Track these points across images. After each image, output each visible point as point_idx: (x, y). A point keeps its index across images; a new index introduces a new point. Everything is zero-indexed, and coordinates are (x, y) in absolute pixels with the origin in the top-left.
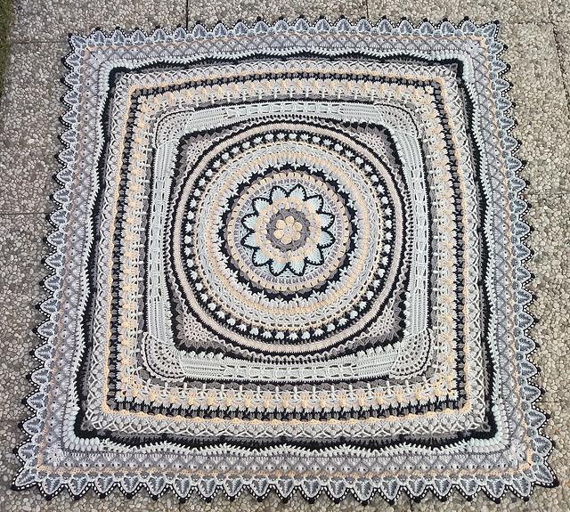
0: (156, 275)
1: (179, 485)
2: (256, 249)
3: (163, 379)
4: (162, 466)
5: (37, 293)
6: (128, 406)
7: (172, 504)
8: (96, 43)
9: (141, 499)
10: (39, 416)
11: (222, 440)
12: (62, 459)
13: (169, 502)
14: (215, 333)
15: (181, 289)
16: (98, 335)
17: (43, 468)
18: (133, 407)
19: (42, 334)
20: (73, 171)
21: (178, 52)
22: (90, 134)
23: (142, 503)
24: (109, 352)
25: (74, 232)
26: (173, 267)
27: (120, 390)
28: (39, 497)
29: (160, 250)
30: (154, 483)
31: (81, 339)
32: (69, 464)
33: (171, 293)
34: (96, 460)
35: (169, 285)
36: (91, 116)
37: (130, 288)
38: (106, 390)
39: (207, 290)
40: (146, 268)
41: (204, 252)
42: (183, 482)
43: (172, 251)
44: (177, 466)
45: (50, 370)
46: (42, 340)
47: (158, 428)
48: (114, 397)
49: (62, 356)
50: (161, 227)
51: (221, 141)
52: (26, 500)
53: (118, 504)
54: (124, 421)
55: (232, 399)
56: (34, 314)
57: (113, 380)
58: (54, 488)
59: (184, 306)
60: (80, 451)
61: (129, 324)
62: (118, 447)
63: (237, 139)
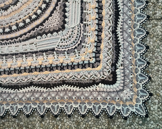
0: (21, 47)
1: (140, 20)
3: (82, 36)
4: (130, 31)
5: (34, 118)
6: (98, 55)
7: (150, 24)
9: (148, 42)
10: (106, 107)
12: (129, 90)
13: (149, 26)
14: (55, 9)
15: (29, 32)
16: (58, 78)
17: (134, 101)
18: (98, 52)
19: (58, 112)
23: (150, 42)
24: (68, 70)
26: (16, 38)
27: (89, 61)
28: (150, 101)
29: (6, 47)
30: (139, 35)
31: (60, 88)
32: (131, 85)
33: (32, 37)
34: (129, 70)
35: (28, 39)
37: (30, 62)
38: (89, 69)
39: (29, 16)
40: (18, 54)
41: (7, 19)
42: (138, 18)
43: (7, 40)
44: (130, 22)
45: (79, 104)
46: (62, 111)
47: (109, 36)
48: (93, 64)
49: (70, 98)
52: (152, 109)
53: (151, 55)
54: (106, 56)
56: (47, 119)
57: (84, 66)
58: (145, 92)
59: (39, 29)
60: (124, 80)
61: (51, 60)
62: (121, 58)
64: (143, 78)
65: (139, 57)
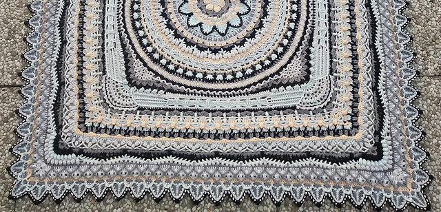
0: (248, 102)
1: (407, 76)
2: (229, 25)
3: (332, 92)
4: (396, 89)
5: (265, 207)
6: (354, 118)
7: (420, 82)
8: (23, 171)
9: (421, 105)
10: (370, 193)
11: (372, 46)
12: (401, 170)
13: (419, 84)
14: (294, 54)
15: (260, 81)
16: (300, 147)
17: (409, 186)
18: (355, 115)
20: (153, 183)
21: (46, 92)
22: (118, 169)
23: (423, 105)
24: (314, 137)
25: (212, 176)
26: (242, 88)
28: (431, 188)
29: (228, 100)
30: (408, 95)
32: (404, 163)
33: (265, 89)
34: (398, 141)
35: (258, 91)
36: (99, 170)
37: (262, 122)
38: (344, 137)
39: (261, 61)
40: (243, 111)
41: (231, 63)
42: (405, 74)
43: (230, 90)
44: (395, 78)
47: (369, 94)
48: (349, 130)
49: (319, 178)
50: (208, 99)
51: (136, 52)
52: (435, 199)
53: (427, 123)
54: (366, 121)
55: (343, 39)
56: (284, 209)
57: (336, 133)
58: (423, 175)
59: (274, 78)
60: (393, 155)
61: (291, 121)
62: (386, 124)
63: (135, 41)
64: (419, 154)
65: (410, 125)
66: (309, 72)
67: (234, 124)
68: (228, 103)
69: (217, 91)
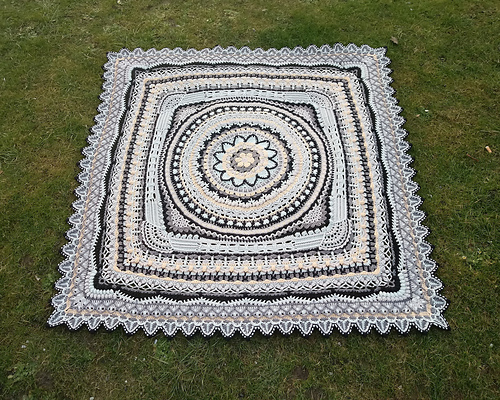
0: (275, 246)
2: (257, 177)
6: (373, 256)
8: (63, 303)
10: (394, 321)
11: (385, 194)
14: (316, 202)
15: (285, 227)
16: (325, 285)
18: (372, 253)
20: (184, 322)
21: (89, 236)
22: (151, 309)
24: (337, 275)
25: (241, 315)
26: (269, 234)
27: (363, 263)
30: (420, 233)
31: (329, 299)
32: (421, 292)
33: (289, 233)
34: (414, 274)
35: (283, 235)
36: (134, 308)
37: (286, 265)
38: (364, 273)
39: (285, 208)
40: (270, 254)
41: (258, 211)
43: (257, 235)
46: (335, 328)
47: (385, 234)
48: (368, 267)
49: (344, 311)
50: (238, 244)
51: (173, 202)
54: (383, 257)
55: (359, 190)
57: (357, 269)
58: (441, 300)
59: (298, 224)
60: (410, 285)
61: (314, 262)
62: (402, 260)
63: (173, 192)
64: (435, 284)
65: (424, 259)
66: (329, 217)
67: (261, 266)
68: (256, 248)
69: (246, 236)
